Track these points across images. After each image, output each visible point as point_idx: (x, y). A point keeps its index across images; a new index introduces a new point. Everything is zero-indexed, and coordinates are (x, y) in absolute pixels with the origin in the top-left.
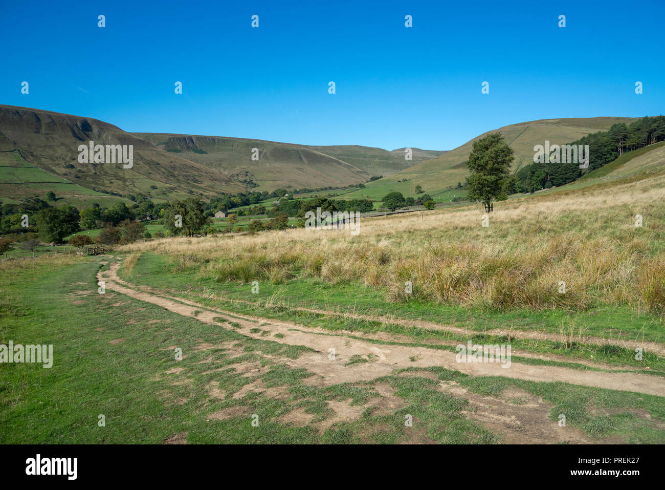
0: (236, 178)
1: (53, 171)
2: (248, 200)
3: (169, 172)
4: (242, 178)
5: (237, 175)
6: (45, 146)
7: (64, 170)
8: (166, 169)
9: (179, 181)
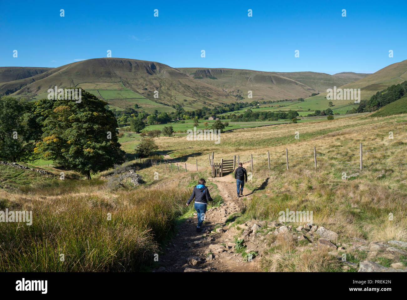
0: (232, 94)
1: (137, 92)
2: (233, 108)
3: (195, 91)
4: (235, 94)
5: (233, 92)
6: (134, 78)
7: (142, 91)
8: (193, 89)
9: (199, 96)
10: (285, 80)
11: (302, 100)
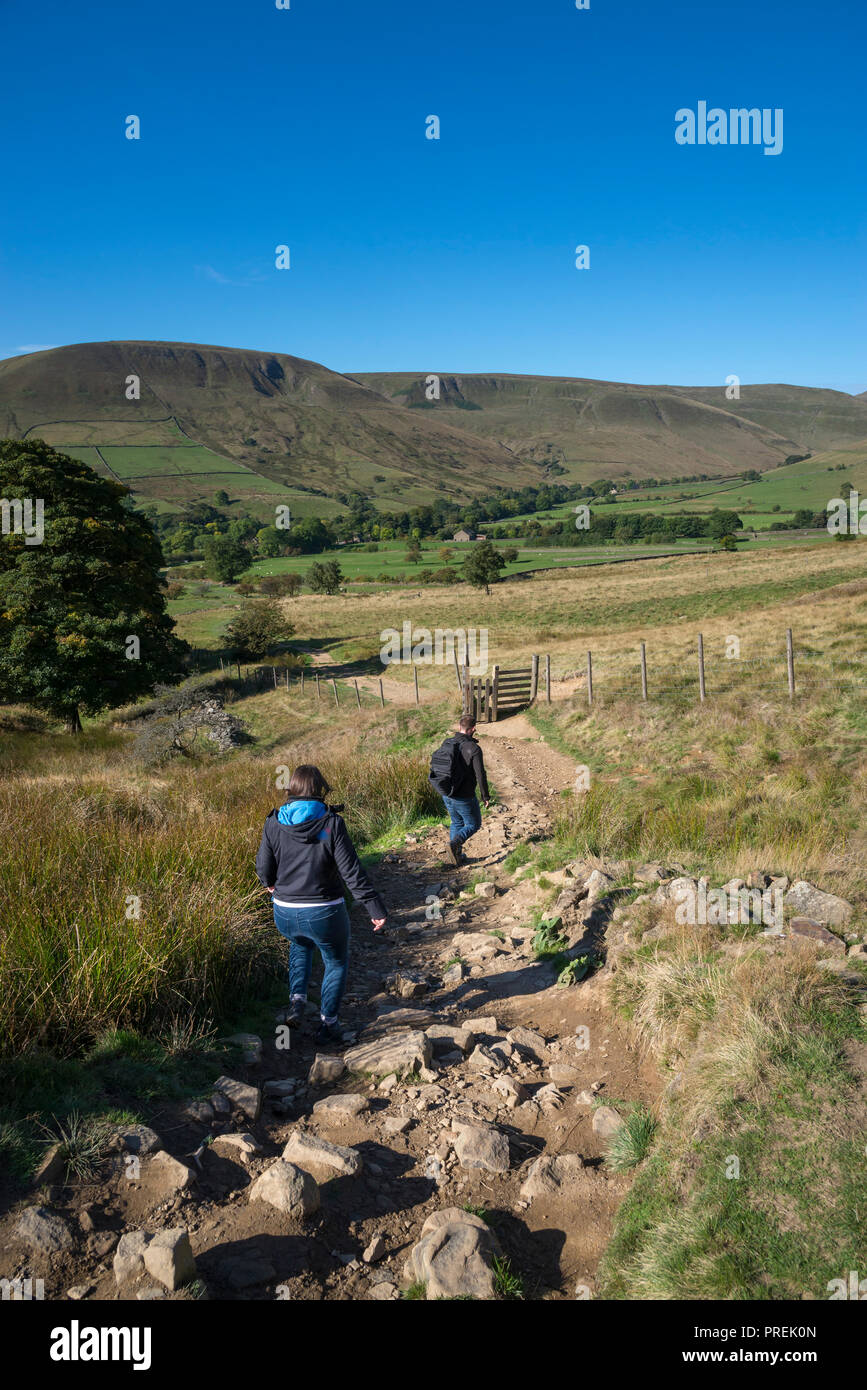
0: (528, 456)
1: (225, 452)
2: (533, 504)
3: (410, 449)
4: (538, 457)
5: (532, 450)
6: (213, 408)
7: (240, 450)
8: (404, 444)
9: (425, 465)
10: (701, 412)
11: (754, 477)
